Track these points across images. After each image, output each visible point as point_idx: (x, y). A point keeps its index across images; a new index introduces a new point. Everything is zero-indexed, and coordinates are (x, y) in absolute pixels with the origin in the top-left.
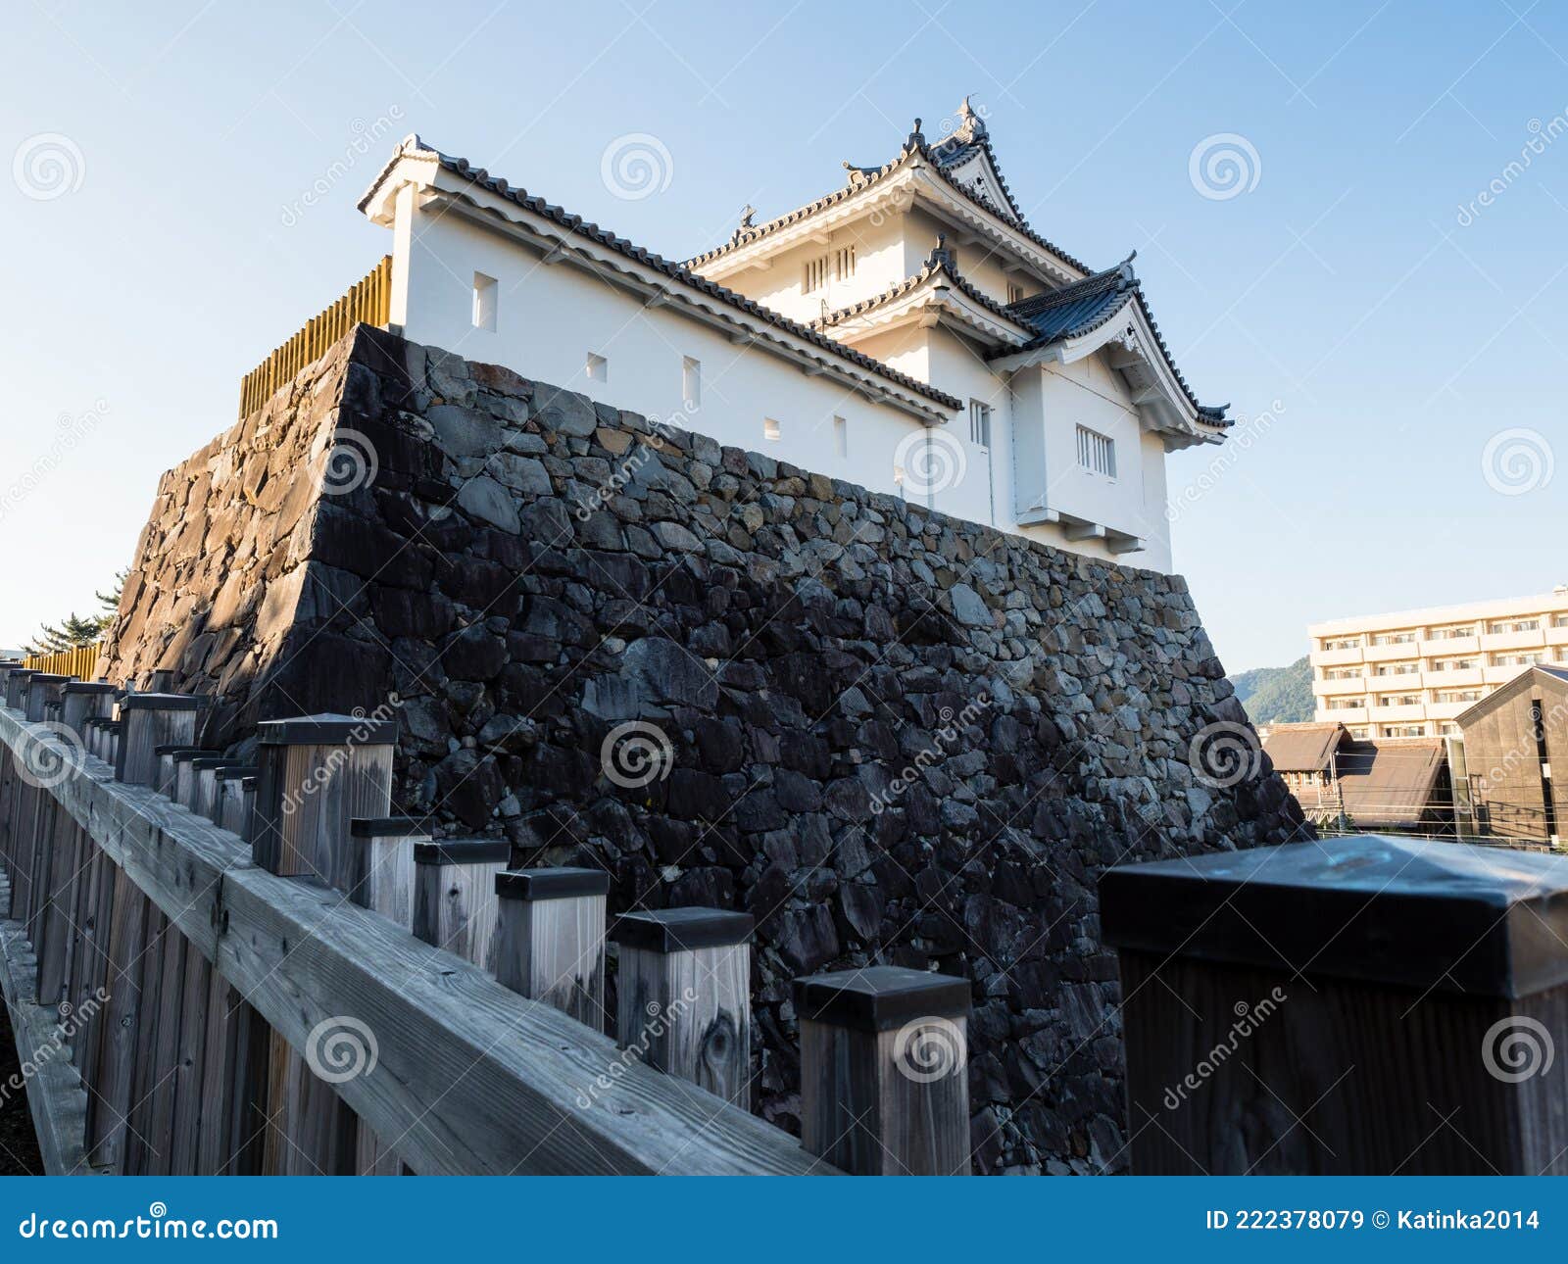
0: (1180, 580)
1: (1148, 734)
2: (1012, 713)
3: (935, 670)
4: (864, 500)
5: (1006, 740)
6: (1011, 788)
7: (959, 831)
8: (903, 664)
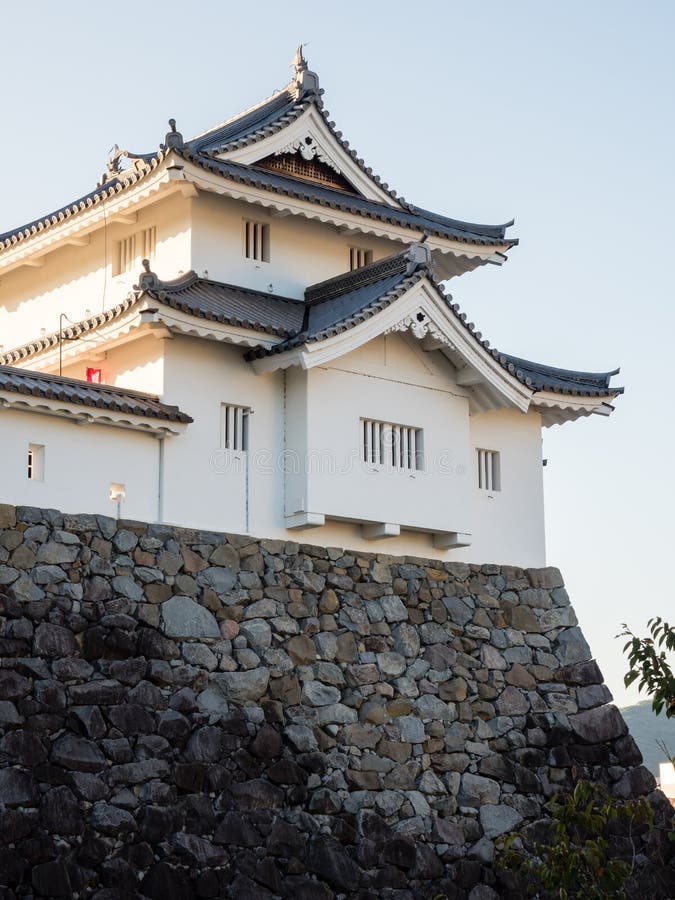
0: (554, 573)
1: (436, 746)
2: (218, 724)
3: (117, 683)
4: (57, 523)
5: (201, 749)
6: (197, 797)
7: (108, 832)
8: (74, 678)
